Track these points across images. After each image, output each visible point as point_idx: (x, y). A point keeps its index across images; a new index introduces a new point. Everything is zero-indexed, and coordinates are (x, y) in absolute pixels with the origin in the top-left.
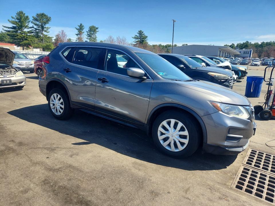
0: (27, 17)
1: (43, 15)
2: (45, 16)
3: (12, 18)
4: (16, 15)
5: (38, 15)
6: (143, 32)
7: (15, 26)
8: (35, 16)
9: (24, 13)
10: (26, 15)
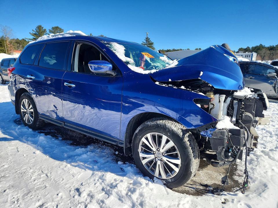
0: (45, 30)
1: (57, 28)
2: (59, 28)
3: (33, 30)
4: (36, 28)
5: (53, 28)
6: (149, 39)
7: (35, 37)
8: (51, 28)
9: (42, 27)
10: (44, 28)
